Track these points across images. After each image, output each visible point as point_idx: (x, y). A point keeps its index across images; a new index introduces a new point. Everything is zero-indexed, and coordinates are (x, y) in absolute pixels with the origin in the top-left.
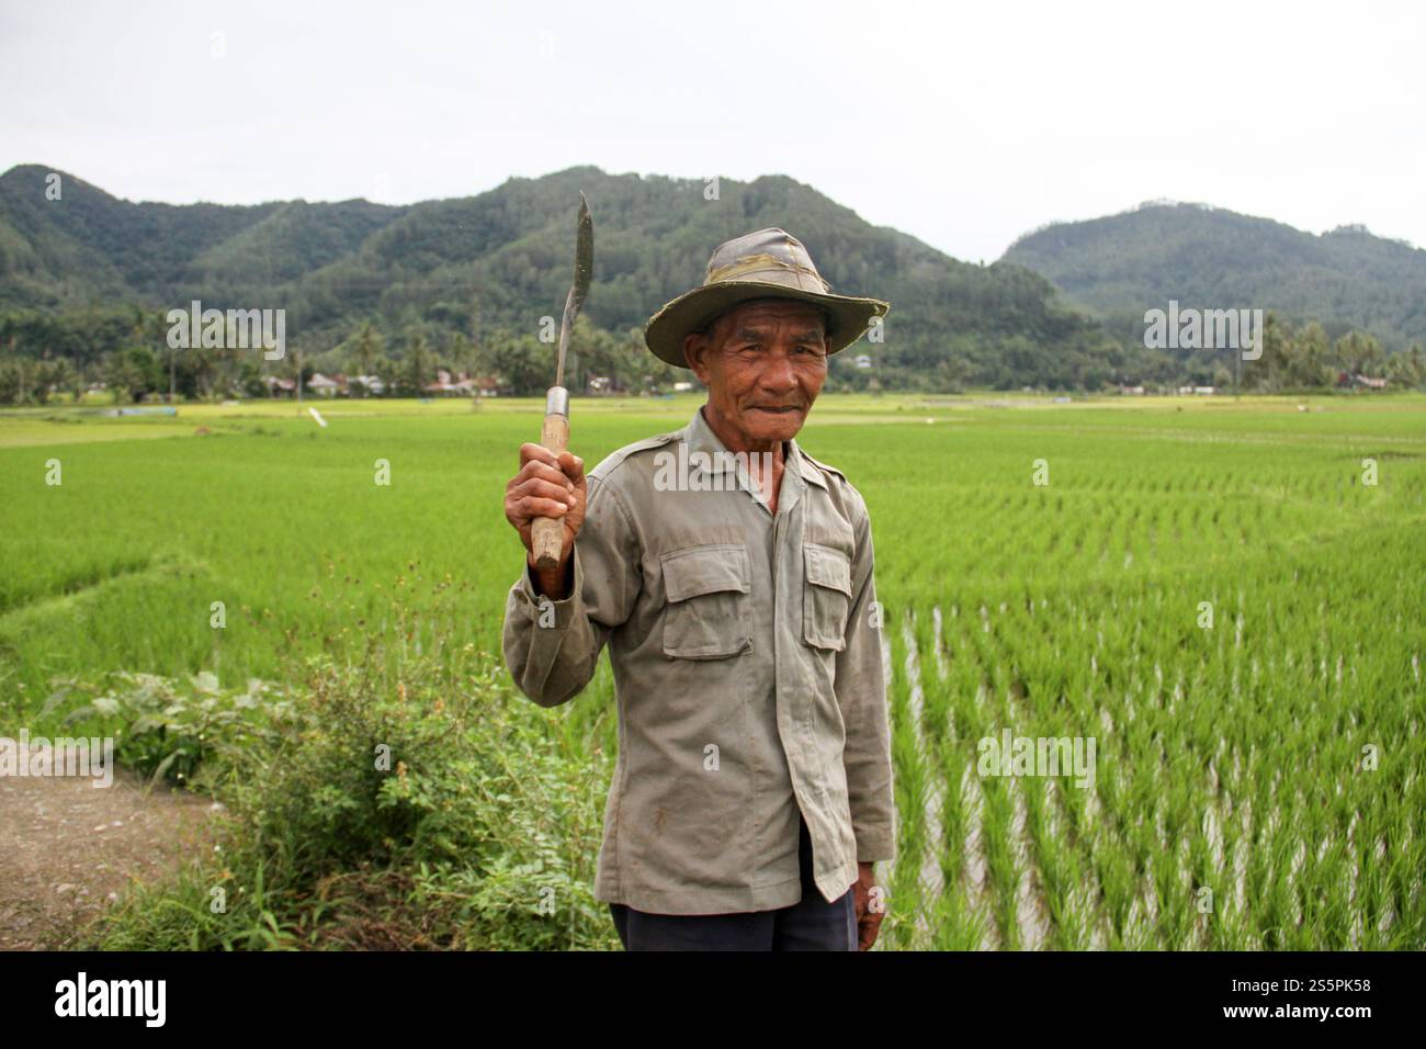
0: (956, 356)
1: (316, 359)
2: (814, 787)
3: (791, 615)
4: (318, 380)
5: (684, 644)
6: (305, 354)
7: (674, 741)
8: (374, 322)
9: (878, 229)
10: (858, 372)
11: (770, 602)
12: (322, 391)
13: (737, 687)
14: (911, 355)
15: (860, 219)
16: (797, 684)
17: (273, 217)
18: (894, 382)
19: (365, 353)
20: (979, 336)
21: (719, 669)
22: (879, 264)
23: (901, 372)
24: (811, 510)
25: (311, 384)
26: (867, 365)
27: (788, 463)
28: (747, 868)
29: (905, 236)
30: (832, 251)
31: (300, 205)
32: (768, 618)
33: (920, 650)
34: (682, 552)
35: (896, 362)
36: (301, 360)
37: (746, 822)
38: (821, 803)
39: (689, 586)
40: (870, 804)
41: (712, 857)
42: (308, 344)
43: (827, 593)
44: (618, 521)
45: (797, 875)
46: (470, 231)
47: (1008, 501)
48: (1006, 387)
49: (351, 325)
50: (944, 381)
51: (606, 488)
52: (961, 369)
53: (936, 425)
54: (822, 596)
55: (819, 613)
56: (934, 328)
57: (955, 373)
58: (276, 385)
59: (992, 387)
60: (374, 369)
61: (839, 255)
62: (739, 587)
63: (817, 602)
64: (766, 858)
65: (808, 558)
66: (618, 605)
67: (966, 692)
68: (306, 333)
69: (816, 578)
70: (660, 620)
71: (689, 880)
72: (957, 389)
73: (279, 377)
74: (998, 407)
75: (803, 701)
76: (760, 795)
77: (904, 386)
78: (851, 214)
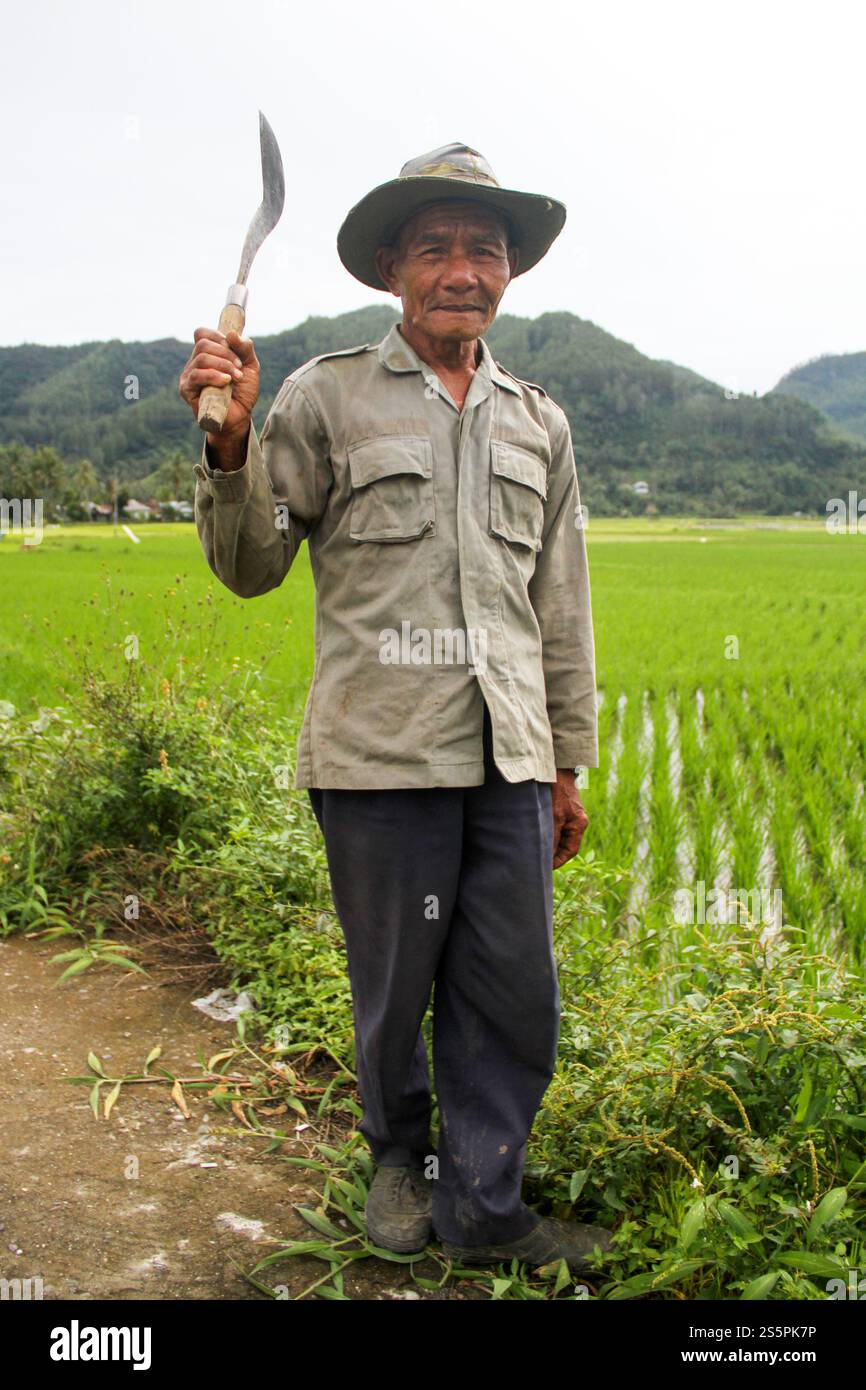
0: (730, 483)
1: (131, 487)
2: (498, 673)
3: (476, 505)
4: (133, 506)
5: (368, 527)
6: (121, 481)
7: (361, 622)
8: (185, 452)
9: (656, 363)
10: (637, 497)
11: (454, 491)
12: (137, 515)
13: (419, 567)
14: (686, 481)
15: (638, 353)
16: (482, 569)
17: (91, 357)
18: (670, 507)
19: (176, 481)
20: (752, 463)
21: (401, 552)
22: (656, 396)
23: (676, 497)
24: (501, 412)
25: (127, 509)
26: (645, 491)
27: (479, 368)
28: (426, 745)
29: (682, 369)
30: (612, 383)
31: (116, 345)
32: (451, 505)
33: (681, 722)
34: (367, 441)
35: (673, 488)
36: (117, 488)
37: (426, 701)
38: (507, 691)
39: (371, 470)
40: (572, 711)
41: (394, 733)
42: (124, 473)
43: (515, 488)
44: (307, 416)
45: (480, 758)
46: (272, 367)
47: (773, 605)
48: (777, 511)
49: (163, 455)
50: (718, 506)
51: (298, 387)
52: (735, 495)
53: (707, 543)
54: (510, 491)
55: (507, 507)
56: (709, 455)
57: (729, 498)
58: (94, 509)
59: (764, 511)
60: (184, 494)
61: (618, 387)
62: (419, 471)
63: (504, 497)
64: (446, 737)
65: (494, 452)
66: (309, 497)
67: (723, 755)
68: (122, 463)
69: (502, 471)
70: (349, 508)
71: (372, 756)
72: (731, 512)
73: (97, 502)
74: (769, 530)
75: (489, 588)
76: (441, 675)
77: (680, 510)
78: (628, 349)
